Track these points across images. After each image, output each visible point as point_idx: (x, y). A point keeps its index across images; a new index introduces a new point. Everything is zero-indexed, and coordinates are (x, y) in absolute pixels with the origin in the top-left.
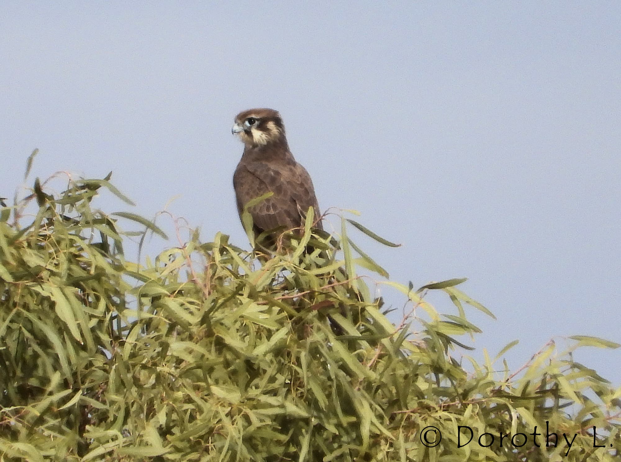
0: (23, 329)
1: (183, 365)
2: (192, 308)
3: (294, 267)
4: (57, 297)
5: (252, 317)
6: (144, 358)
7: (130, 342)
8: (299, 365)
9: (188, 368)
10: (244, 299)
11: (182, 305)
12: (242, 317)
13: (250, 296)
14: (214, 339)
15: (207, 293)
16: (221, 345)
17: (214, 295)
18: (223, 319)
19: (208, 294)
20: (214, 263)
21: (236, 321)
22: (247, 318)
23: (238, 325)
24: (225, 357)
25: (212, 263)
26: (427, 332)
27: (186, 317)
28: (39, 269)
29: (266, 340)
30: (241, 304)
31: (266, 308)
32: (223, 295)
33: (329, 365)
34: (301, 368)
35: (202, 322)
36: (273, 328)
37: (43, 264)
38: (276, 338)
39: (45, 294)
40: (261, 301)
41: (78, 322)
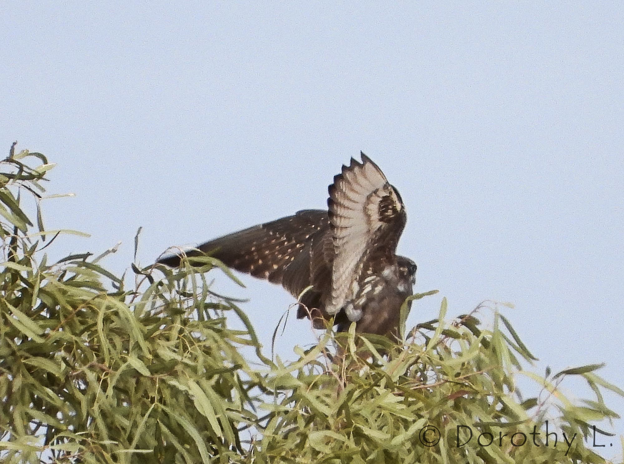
0: (161, 425)
1: (320, 456)
2: (328, 400)
3: (428, 358)
4: (195, 391)
5: (390, 407)
6: (283, 450)
7: (268, 435)
8: (438, 451)
9: (326, 458)
10: (381, 390)
11: (318, 397)
12: (380, 407)
13: (386, 387)
14: (352, 430)
15: (342, 384)
16: (359, 435)
17: (350, 387)
18: (360, 410)
19: (344, 387)
20: (349, 354)
21: (373, 412)
22: (385, 409)
23: (375, 415)
24: (363, 447)
25: (347, 354)
26: (564, 418)
27: (322, 409)
28: (175, 362)
29: (404, 430)
30: (378, 394)
31: (402, 399)
32: (360, 386)
33: (466, 451)
34: (441, 455)
35: (339, 413)
36: (410, 419)
37: (178, 358)
38: (414, 429)
39: (182, 387)
40: (396, 391)
41: (218, 416)
